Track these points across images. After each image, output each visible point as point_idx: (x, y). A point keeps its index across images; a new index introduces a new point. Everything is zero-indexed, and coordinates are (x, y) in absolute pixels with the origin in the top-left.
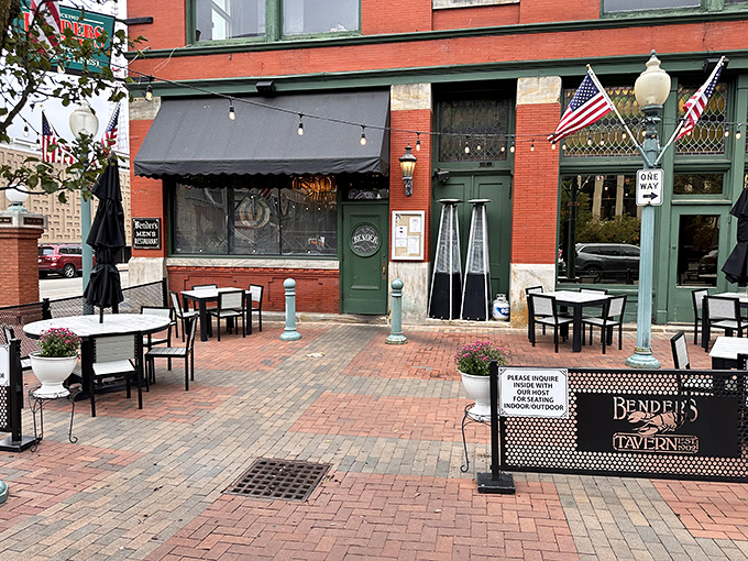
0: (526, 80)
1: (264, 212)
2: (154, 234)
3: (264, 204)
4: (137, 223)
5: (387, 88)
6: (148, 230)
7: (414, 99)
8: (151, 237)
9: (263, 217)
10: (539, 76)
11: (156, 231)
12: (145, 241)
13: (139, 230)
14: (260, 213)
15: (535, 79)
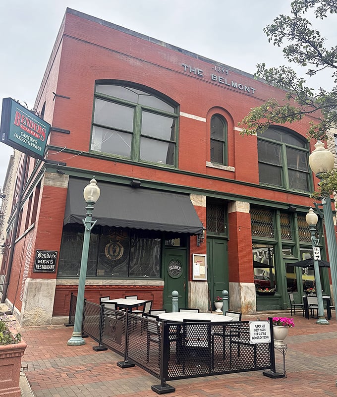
0: (239, 202)
1: (120, 250)
2: (52, 262)
3: (121, 245)
4: (40, 254)
5: (189, 195)
6: (48, 259)
7: (199, 201)
8: (49, 264)
9: (119, 253)
10: (243, 201)
11: (54, 260)
12: (44, 267)
13: (40, 259)
14: (118, 250)
15: (242, 202)
